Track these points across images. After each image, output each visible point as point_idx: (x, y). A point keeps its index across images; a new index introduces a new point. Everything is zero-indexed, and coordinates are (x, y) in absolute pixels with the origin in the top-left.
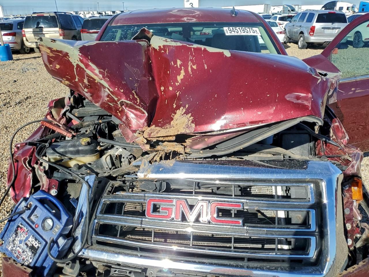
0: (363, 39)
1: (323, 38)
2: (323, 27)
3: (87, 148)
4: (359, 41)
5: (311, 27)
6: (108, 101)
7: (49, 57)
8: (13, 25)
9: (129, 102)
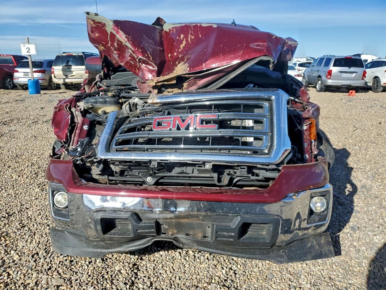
0: (382, 84)
1: (340, 81)
2: (340, 71)
3: (113, 99)
4: (377, 86)
5: (327, 70)
6: (130, 60)
7: (92, 27)
8: (43, 63)
9: (144, 59)
